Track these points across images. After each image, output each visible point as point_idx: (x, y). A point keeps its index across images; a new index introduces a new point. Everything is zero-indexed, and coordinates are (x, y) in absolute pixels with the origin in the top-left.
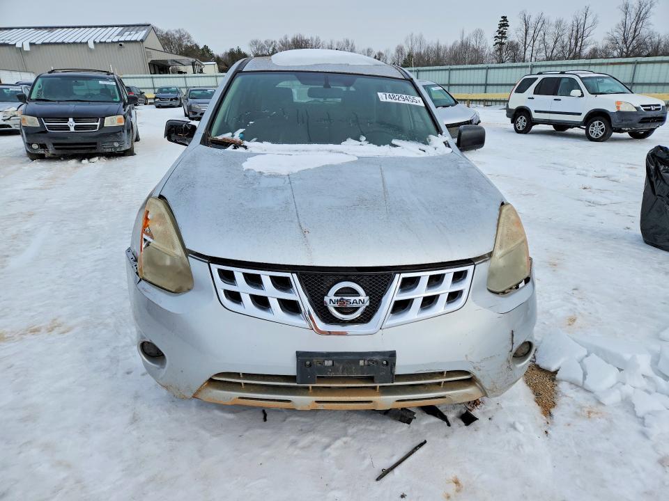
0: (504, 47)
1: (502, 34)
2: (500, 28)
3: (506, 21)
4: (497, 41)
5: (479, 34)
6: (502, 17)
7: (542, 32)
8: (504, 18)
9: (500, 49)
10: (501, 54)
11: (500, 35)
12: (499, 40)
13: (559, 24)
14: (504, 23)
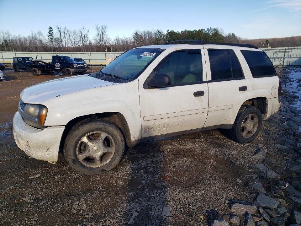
0: (53, 40)
1: (51, 35)
2: (49, 31)
3: (51, 29)
4: (49, 37)
5: (40, 33)
6: (50, 27)
7: (68, 35)
8: (51, 28)
9: (51, 41)
10: (52, 43)
11: (50, 35)
12: (50, 37)
13: (75, 32)
14: (51, 30)
